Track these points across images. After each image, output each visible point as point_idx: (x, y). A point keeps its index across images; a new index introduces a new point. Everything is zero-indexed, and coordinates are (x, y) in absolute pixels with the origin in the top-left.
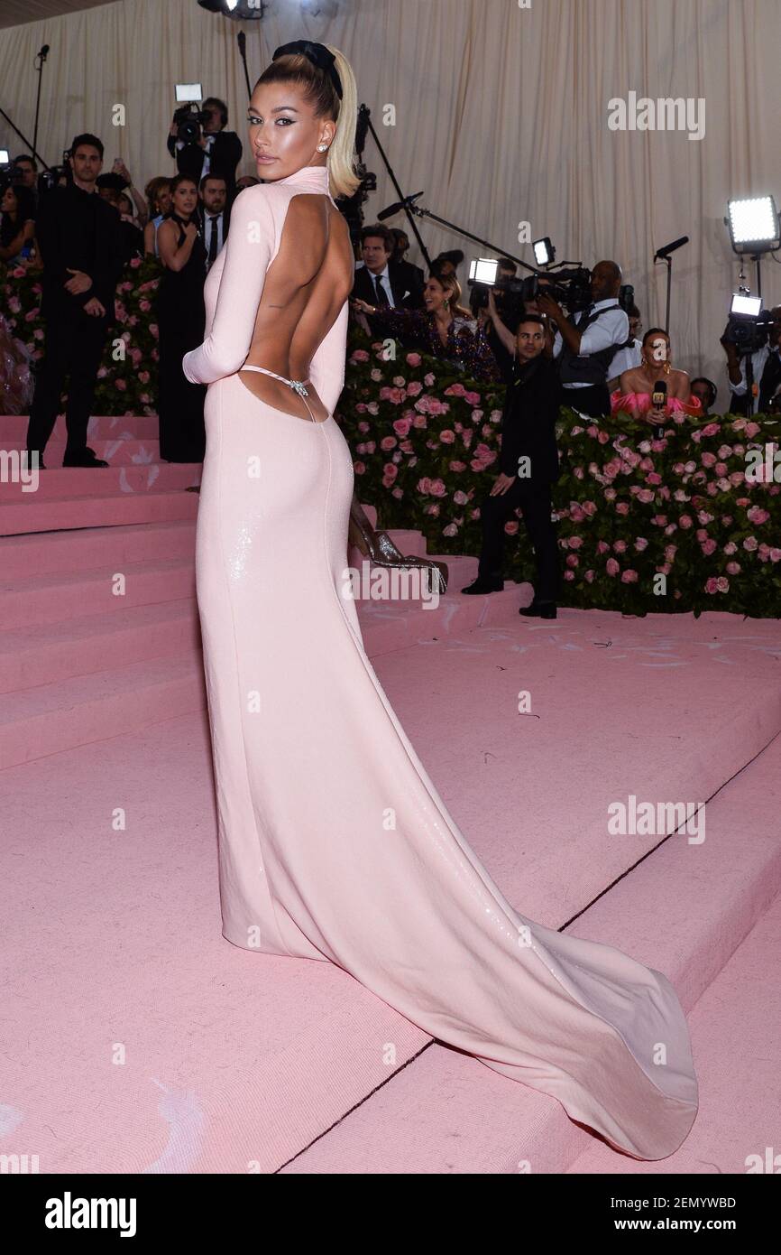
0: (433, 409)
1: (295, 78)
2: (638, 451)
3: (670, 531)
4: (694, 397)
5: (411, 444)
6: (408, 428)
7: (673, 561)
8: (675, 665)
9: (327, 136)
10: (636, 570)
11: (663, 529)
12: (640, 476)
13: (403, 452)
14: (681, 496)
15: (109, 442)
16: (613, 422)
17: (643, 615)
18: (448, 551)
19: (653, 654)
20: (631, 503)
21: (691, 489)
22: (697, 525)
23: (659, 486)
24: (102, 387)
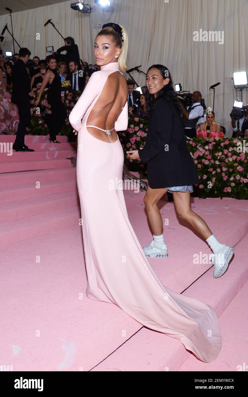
0: (142, 135)
1: (110, 34)
2: (204, 149)
3: (214, 173)
4: (222, 133)
5: (136, 145)
6: (134, 141)
7: (214, 182)
8: (215, 214)
9: (118, 53)
10: (203, 185)
11: (211, 172)
12: (205, 156)
13: (133, 148)
14: (217, 163)
15: (43, 144)
16: (197, 140)
17: (205, 198)
18: (146, 178)
19: (208, 210)
20: (202, 164)
21: (221, 161)
22: (222, 171)
23: (211, 159)
24: (40, 127)
